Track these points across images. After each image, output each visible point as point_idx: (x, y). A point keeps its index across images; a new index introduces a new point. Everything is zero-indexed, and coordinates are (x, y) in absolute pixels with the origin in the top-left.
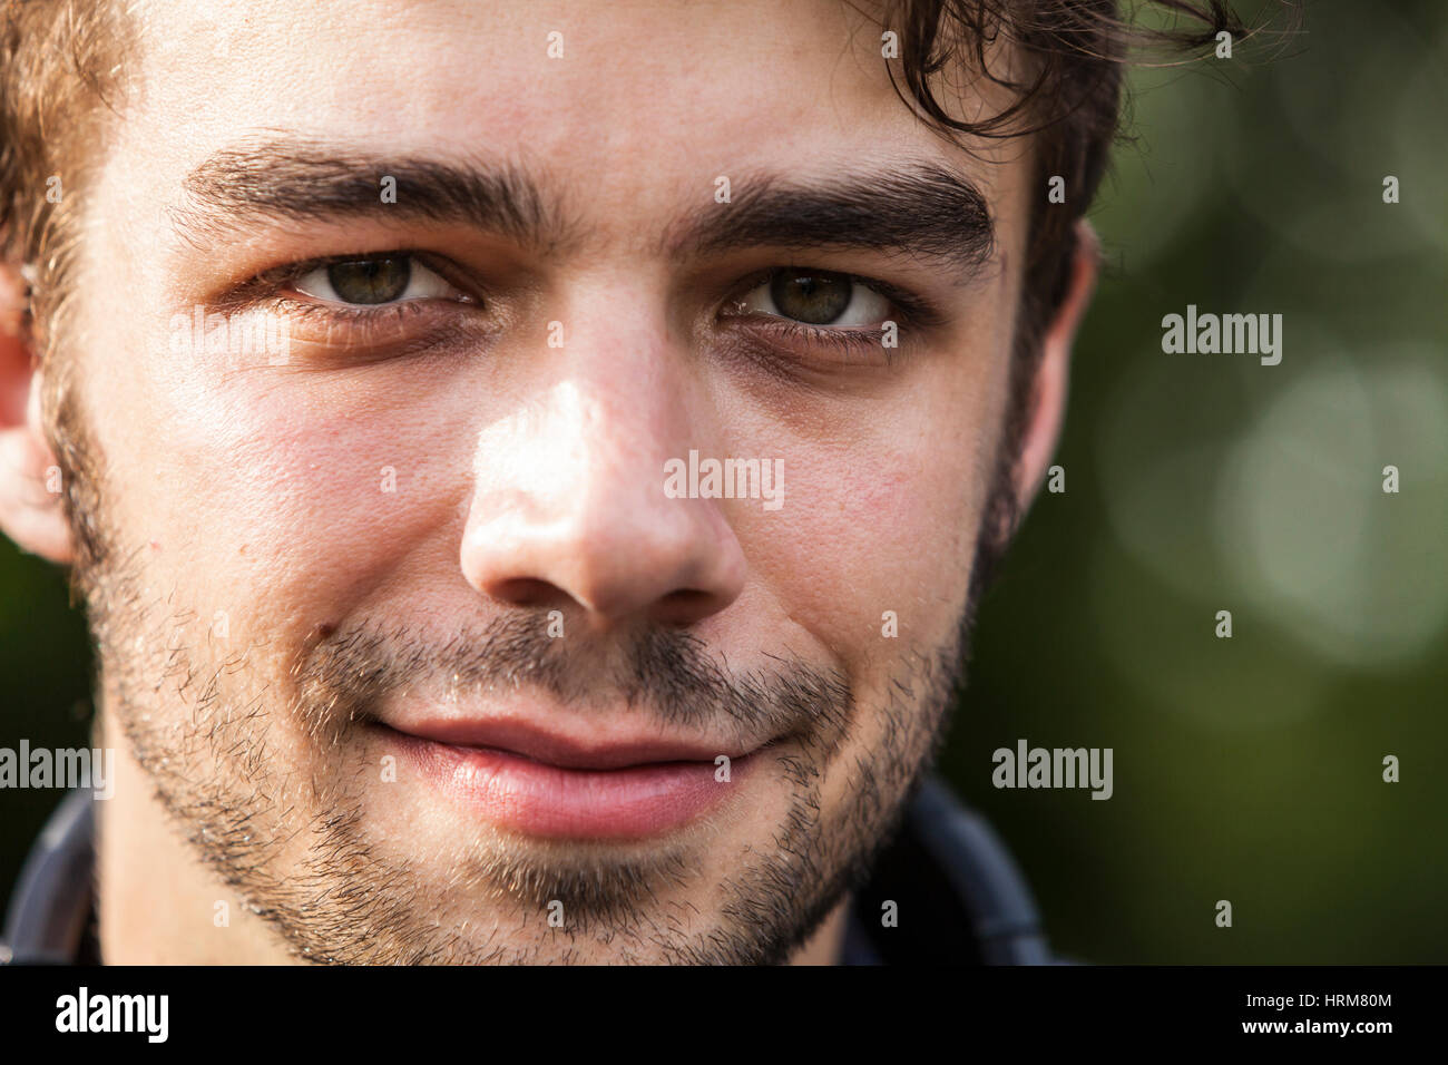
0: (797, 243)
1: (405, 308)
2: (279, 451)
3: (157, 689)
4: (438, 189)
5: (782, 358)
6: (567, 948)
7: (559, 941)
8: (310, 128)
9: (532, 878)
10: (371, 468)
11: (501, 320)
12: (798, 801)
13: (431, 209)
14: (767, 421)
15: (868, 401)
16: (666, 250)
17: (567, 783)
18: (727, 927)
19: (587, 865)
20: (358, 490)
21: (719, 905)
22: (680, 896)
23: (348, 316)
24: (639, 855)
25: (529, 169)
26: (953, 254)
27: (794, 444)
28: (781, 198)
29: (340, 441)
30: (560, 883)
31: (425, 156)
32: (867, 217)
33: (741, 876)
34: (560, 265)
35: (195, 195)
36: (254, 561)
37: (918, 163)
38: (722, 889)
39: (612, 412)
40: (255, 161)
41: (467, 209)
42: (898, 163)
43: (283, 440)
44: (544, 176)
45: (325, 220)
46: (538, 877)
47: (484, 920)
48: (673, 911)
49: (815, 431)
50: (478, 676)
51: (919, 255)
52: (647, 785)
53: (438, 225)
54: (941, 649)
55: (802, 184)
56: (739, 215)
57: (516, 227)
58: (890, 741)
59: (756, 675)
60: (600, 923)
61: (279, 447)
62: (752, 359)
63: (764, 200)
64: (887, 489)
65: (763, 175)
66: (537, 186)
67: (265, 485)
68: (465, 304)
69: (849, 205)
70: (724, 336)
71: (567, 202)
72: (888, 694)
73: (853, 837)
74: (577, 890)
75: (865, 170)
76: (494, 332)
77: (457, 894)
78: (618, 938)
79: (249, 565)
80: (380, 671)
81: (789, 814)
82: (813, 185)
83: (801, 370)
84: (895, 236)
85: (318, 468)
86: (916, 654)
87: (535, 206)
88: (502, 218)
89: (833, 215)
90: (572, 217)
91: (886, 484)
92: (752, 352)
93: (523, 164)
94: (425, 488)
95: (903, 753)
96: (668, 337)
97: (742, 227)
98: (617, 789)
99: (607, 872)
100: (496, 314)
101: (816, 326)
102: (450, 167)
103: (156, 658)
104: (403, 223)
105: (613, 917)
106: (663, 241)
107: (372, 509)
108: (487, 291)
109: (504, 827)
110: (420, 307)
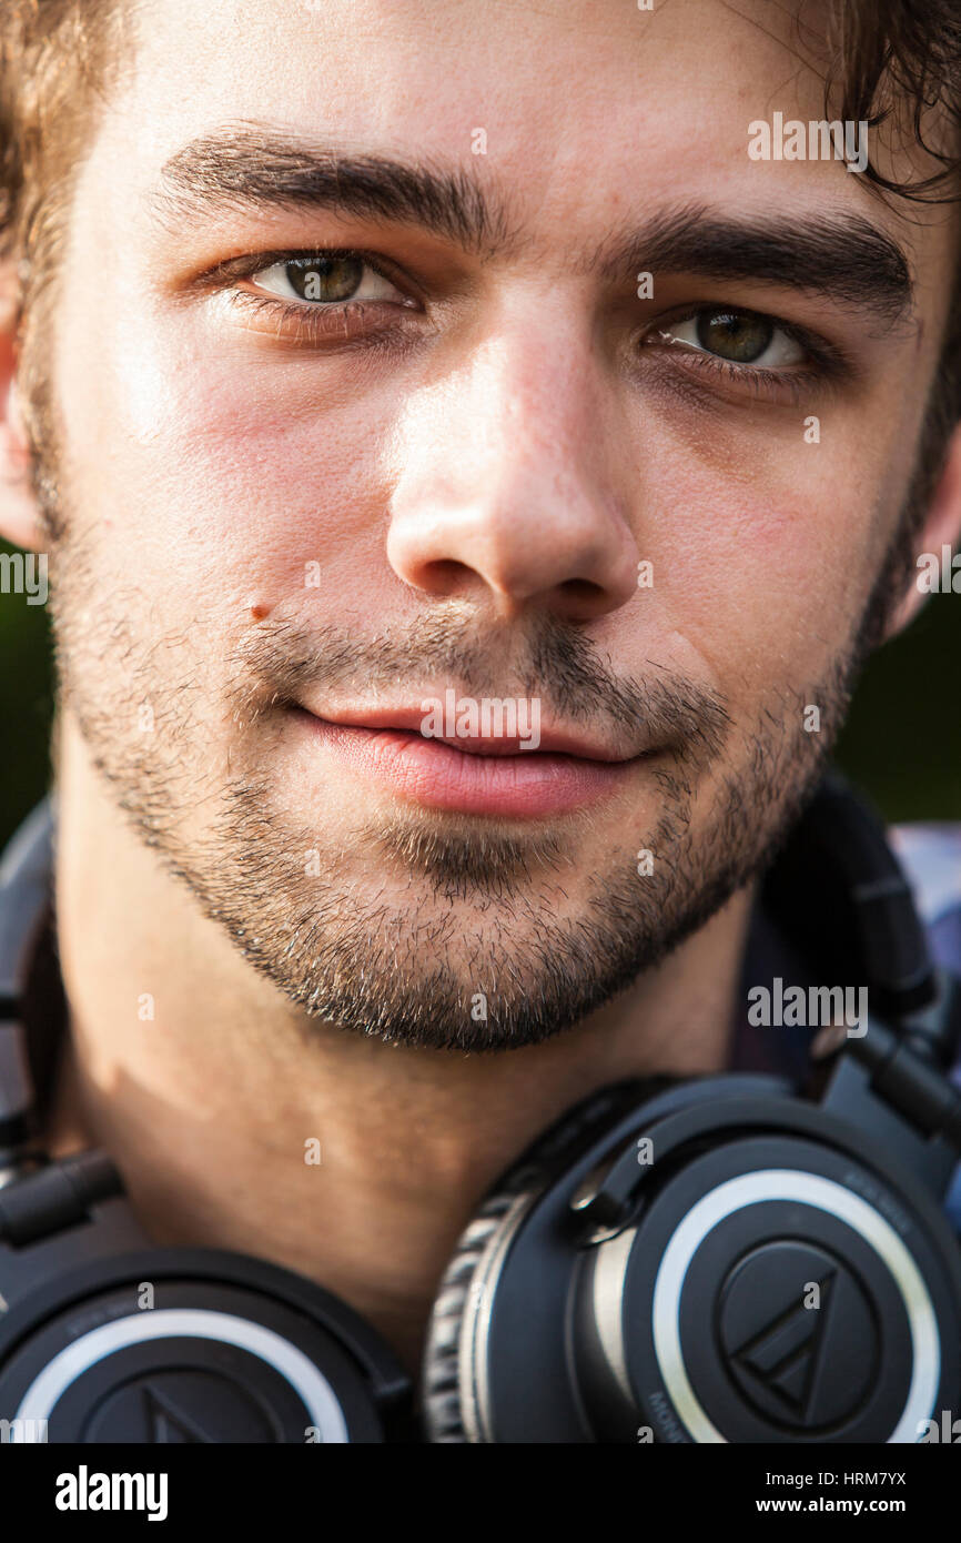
0: (722, 274)
1: (352, 309)
2: (230, 443)
3: (101, 657)
4: (394, 188)
5: (697, 387)
6: (446, 911)
7: (439, 904)
8: (282, 123)
9: (424, 843)
10: (311, 464)
11: (439, 325)
12: (669, 814)
13: (385, 207)
14: (677, 445)
15: (775, 439)
16: (597, 268)
17: (466, 763)
18: (592, 917)
19: (474, 836)
20: (299, 483)
21: (587, 895)
22: (553, 879)
23: (298, 311)
24: (521, 834)
25: (479, 176)
26: (870, 305)
27: (699, 469)
28: (711, 228)
29: (286, 438)
30: (447, 850)
31: (384, 156)
32: (789, 255)
33: (609, 873)
34: (499, 271)
35: (172, 181)
36: (202, 543)
37: (846, 213)
38: (591, 881)
39: (531, 408)
40: (229, 150)
41: (420, 210)
42: (827, 209)
43: (235, 434)
44: (492, 185)
45: (287, 209)
46: (429, 842)
47: (372, 881)
48: (545, 892)
49: (720, 461)
50: (398, 671)
51: (837, 299)
52: (536, 770)
53: (392, 224)
54: (817, 688)
55: (732, 217)
56: (670, 240)
57: (461, 230)
58: (758, 766)
59: (638, 681)
60: (478, 892)
61: (229, 440)
62: (668, 385)
63: (695, 230)
64: (778, 525)
65: (697, 204)
66: (485, 192)
67: (215, 474)
68: (409, 308)
69: (773, 243)
70: (645, 361)
71: (512, 211)
72: (758, 723)
73: (722, 852)
74: (462, 857)
75: (793, 211)
76: (432, 335)
77: (351, 857)
78: (493, 909)
79: (196, 546)
80: (305, 663)
81: (659, 824)
82: (743, 220)
83: (714, 402)
84: (816, 278)
85: (264, 461)
86: (791, 690)
87: (481, 210)
88: (449, 221)
89: (759, 250)
90: (514, 226)
91: (779, 520)
92: (669, 378)
93: (474, 171)
94: (359, 485)
95: (772, 779)
96: (591, 349)
97: (671, 252)
98: (508, 771)
99: (490, 844)
100: (435, 319)
101: (732, 362)
102: (406, 168)
103: (104, 628)
104: (359, 218)
105: (491, 888)
106: (596, 258)
107: (312, 502)
108: (429, 295)
109: (402, 797)
110: (366, 308)
